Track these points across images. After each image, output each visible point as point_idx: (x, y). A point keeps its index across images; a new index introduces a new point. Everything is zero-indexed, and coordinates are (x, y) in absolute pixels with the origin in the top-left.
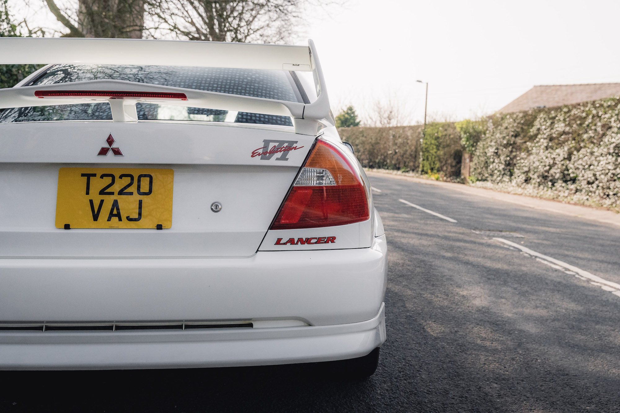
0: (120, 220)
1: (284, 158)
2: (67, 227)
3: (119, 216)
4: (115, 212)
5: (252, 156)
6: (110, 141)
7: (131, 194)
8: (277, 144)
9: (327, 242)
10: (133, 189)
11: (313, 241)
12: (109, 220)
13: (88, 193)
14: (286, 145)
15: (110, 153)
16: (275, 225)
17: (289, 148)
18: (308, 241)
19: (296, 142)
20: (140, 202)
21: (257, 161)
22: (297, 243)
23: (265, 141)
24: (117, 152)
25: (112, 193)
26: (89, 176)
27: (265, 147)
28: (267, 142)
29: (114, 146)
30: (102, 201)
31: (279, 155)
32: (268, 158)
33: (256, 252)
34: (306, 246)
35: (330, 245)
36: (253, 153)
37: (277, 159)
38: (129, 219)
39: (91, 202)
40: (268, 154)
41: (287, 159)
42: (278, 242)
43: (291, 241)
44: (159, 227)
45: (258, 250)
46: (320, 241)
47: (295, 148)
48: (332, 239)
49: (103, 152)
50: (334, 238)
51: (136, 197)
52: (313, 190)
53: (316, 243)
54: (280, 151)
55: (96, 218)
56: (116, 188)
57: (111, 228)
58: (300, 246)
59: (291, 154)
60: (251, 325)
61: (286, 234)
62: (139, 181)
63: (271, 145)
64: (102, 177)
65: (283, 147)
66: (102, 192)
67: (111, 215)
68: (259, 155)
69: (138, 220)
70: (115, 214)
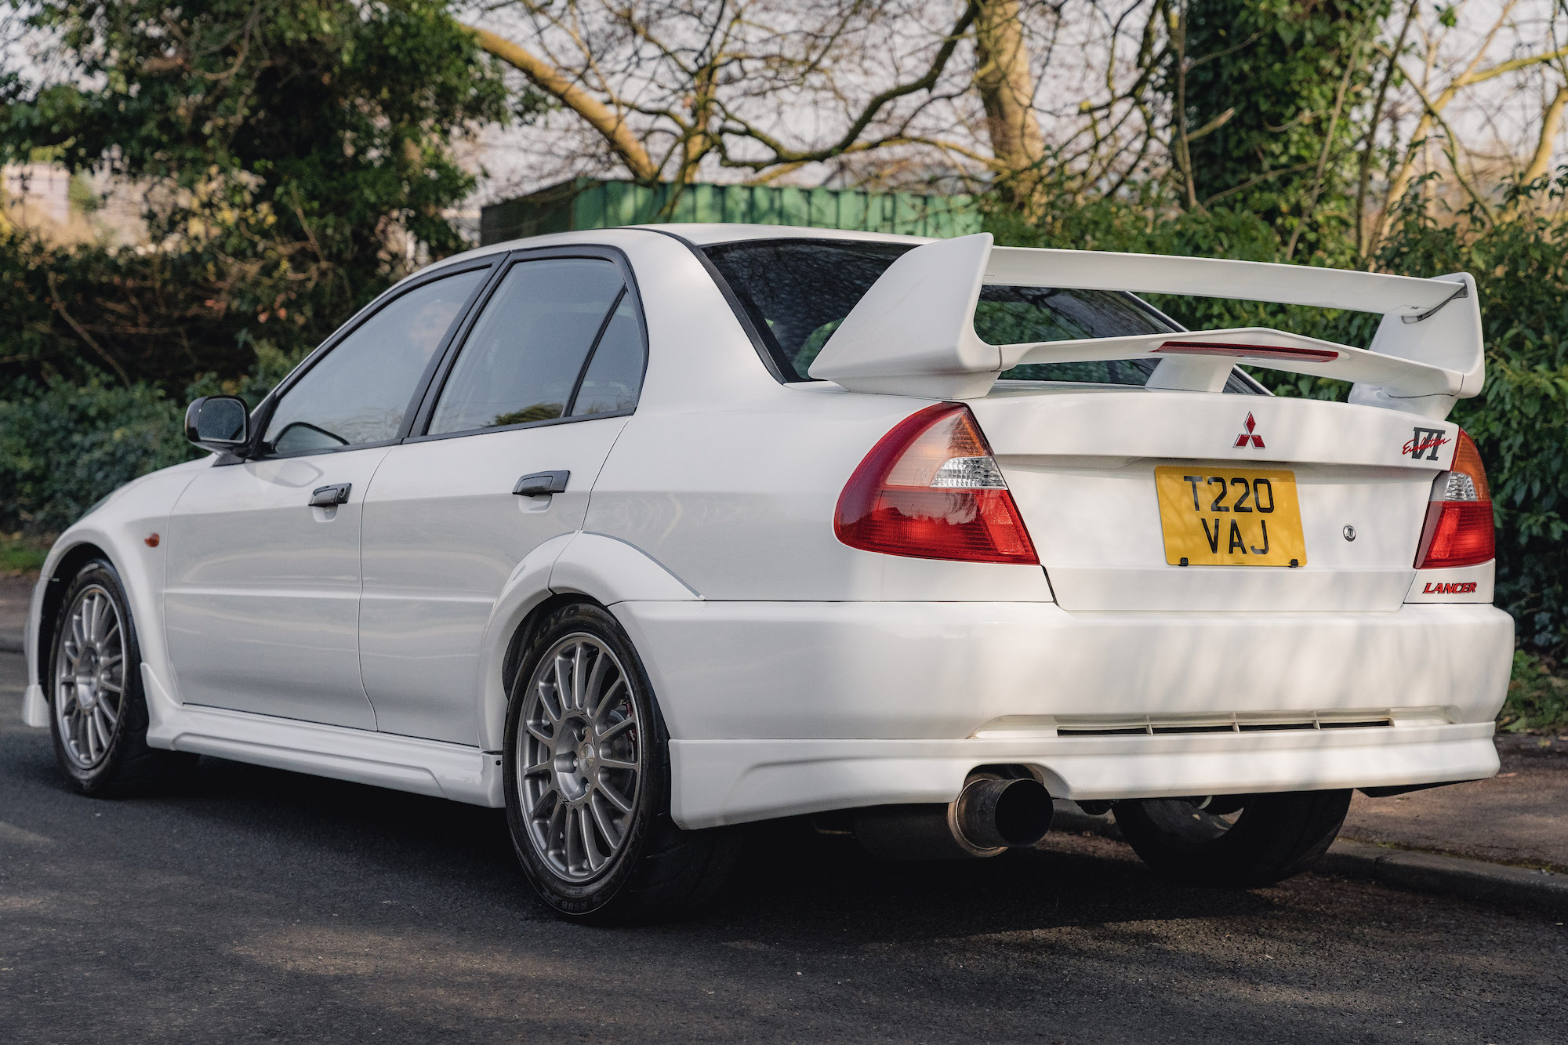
0: (1244, 552)
1: (1433, 457)
2: (1184, 562)
3: (1240, 545)
4: (1236, 540)
5: (1403, 453)
6: (1251, 424)
7: (1250, 510)
8: (1427, 435)
9: (1469, 591)
10: (1251, 502)
11: (1457, 588)
12: (1231, 552)
13: (1197, 508)
14: (1434, 436)
15: (1250, 443)
16: (1426, 560)
17: (1439, 442)
18: (1454, 588)
19: (1444, 432)
20: (1263, 522)
21: (1409, 461)
22: (1444, 592)
23: (1415, 430)
24: (1259, 443)
25: (1227, 509)
26: (1193, 480)
27: (1416, 439)
28: (1417, 431)
29: (1255, 432)
30: (1217, 521)
31: (1429, 452)
32: (1420, 457)
33: (1403, 604)
34: (1452, 596)
35: (1471, 596)
36: (1405, 448)
37: (1429, 458)
38: (1254, 550)
39: (1204, 521)
40: (1419, 450)
41: (1436, 459)
42: (1427, 590)
43: (1440, 588)
44: (1294, 564)
45: (1404, 602)
46: (1463, 588)
48: (1473, 587)
49: (1242, 441)
50: (1475, 585)
51: (1259, 516)
52: (1460, 507)
53: (1460, 591)
54: (1430, 446)
55: (1214, 547)
56: (1230, 500)
57: (1236, 564)
58: (1445, 596)
59: (1442, 451)
60: (1386, 723)
61: (1433, 576)
62: (1256, 490)
63: (1422, 436)
64: (1209, 482)
65: (1433, 440)
66: (1214, 507)
67: (1232, 545)
68: (1410, 451)
69: (1264, 552)
70: (1236, 542)
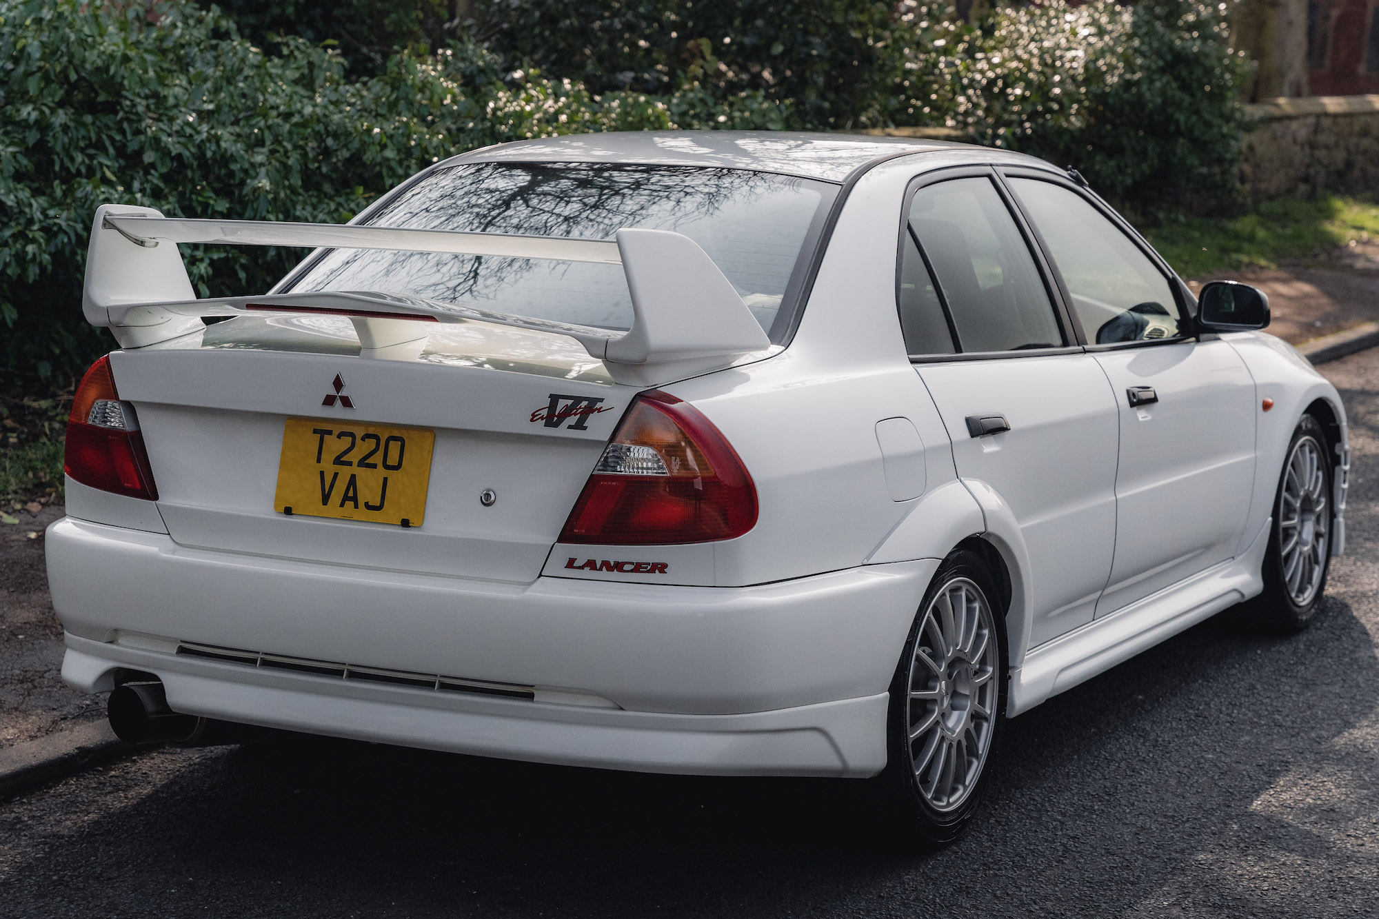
0: (356, 506)
1: (580, 426)
2: (288, 511)
3: (355, 499)
4: (351, 494)
5: (532, 420)
6: (338, 384)
7: (374, 466)
8: (570, 402)
9: (652, 571)
10: (377, 458)
11: (626, 567)
12: (342, 505)
13: (319, 461)
14: (584, 404)
15: (338, 403)
16: (567, 536)
17: (590, 410)
18: (619, 566)
19: (601, 400)
20: (385, 480)
22: (601, 569)
23: (551, 396)
24: (346, 402)
25: (350, 464)
26: (322, 433)
27: (552, 406)
28: (554, 399)
29: (344, 393)
30: (336, 475)
31: (572, 420)
32: (556, 425)
33: (539, 577)
34: (616, 575)
35: (656, 577)
36: (533, 415)
37: (570, 427)
38: (368, 507)
39: (322, 473)
40: (556, 418)
41: (585, 428)
42: (571, 564)
43: (591, 564)
44: (405, 524)
45: (540, 575)
46: (638, 568)
47: (599, 410)
48: (662, 568)
49: (329, 401)
50: (665, 566)
51: (381, 472)
52: (628, 482)
53: (632, 571)
54: (575, 414)
55: (325, 499)
56: (354, 456)
57: (344, 519)
58: (605, 574)
59: (592, 419)
60: (530, 696)
61: (583, 552)
62: (387, 446)
63: (562, 404)
64: (339, 437)
65: (580, 408)
66: (338, 461)
67: (345, 498)
68: (542, 418)
69: (379, 508)
70: (351, 496)
